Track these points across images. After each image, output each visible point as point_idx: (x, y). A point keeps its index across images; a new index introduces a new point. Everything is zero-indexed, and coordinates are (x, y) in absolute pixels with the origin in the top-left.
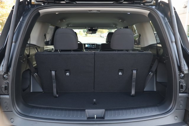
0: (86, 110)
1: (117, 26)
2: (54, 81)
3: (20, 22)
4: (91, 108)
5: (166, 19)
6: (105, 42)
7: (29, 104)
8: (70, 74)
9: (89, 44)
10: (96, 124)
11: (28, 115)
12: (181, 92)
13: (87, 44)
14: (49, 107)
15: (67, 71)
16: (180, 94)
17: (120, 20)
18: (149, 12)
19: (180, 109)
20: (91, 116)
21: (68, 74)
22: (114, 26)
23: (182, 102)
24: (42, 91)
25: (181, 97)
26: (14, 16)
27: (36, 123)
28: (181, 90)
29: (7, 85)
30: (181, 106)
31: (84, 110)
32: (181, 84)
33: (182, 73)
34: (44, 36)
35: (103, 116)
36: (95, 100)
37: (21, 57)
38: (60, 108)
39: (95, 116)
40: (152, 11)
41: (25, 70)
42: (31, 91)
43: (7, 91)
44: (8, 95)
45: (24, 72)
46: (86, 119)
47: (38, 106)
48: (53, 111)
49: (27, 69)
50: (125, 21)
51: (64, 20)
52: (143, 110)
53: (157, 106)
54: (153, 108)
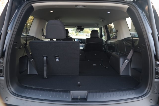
0: (71, 92)
1: (99, 26)
2: (45, 65)
3: (15, 14)
4: (75, 90)
5: (144, 13)
6: (89, 37)
7: (23, 85)
8: (59, 60)
9: (78, 39)
10: (79, 105)
11: (20, 95)
12: (157, 78)
13: (76, 39)
14: (39, 88)
15: (56, 57)
16: (156, 80)
17: (102, 20)
18: (129, 6)
19: (155, 93)
20: (76, 97)
21: (57, 60)
22: (96, 25)
23: (156, 87)
24: (37, 73)
25: (156, 82)
26: (8, 7)
27: (27, 102)
28: (156, 76)
29: (2, 68)
30: (156, 90)
31: (69, 92)
32: (156, 71)
33: (158, 61)
34: (42, 30)
35: (85, 98)
36: (79, 83)
37: (15, 44)
38: (49, 89)
39: (79, 97)
40: (131, 5)
41: (22, 56)
42: (28, 73)
43: (2, 73)
44: (3, 77)
45: (21, 57)
46: (70, 100)
47: (30, 86)
48: (42, 92)
49: (24, 55)
50: (105, 21)
51: (58, 19)
52: (121, 93)
53: (134, 90)
54: (130, 92)
